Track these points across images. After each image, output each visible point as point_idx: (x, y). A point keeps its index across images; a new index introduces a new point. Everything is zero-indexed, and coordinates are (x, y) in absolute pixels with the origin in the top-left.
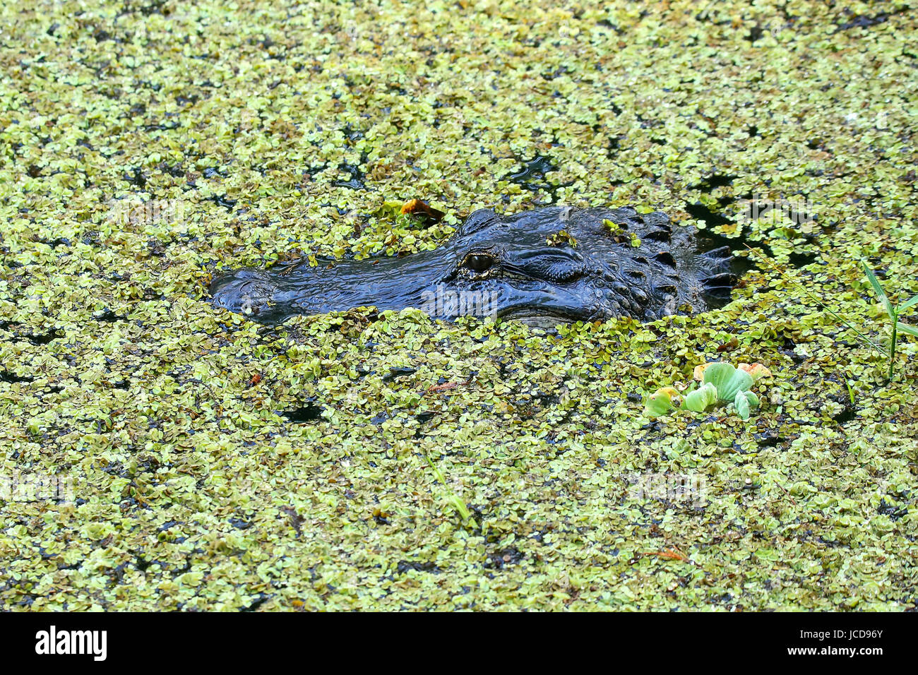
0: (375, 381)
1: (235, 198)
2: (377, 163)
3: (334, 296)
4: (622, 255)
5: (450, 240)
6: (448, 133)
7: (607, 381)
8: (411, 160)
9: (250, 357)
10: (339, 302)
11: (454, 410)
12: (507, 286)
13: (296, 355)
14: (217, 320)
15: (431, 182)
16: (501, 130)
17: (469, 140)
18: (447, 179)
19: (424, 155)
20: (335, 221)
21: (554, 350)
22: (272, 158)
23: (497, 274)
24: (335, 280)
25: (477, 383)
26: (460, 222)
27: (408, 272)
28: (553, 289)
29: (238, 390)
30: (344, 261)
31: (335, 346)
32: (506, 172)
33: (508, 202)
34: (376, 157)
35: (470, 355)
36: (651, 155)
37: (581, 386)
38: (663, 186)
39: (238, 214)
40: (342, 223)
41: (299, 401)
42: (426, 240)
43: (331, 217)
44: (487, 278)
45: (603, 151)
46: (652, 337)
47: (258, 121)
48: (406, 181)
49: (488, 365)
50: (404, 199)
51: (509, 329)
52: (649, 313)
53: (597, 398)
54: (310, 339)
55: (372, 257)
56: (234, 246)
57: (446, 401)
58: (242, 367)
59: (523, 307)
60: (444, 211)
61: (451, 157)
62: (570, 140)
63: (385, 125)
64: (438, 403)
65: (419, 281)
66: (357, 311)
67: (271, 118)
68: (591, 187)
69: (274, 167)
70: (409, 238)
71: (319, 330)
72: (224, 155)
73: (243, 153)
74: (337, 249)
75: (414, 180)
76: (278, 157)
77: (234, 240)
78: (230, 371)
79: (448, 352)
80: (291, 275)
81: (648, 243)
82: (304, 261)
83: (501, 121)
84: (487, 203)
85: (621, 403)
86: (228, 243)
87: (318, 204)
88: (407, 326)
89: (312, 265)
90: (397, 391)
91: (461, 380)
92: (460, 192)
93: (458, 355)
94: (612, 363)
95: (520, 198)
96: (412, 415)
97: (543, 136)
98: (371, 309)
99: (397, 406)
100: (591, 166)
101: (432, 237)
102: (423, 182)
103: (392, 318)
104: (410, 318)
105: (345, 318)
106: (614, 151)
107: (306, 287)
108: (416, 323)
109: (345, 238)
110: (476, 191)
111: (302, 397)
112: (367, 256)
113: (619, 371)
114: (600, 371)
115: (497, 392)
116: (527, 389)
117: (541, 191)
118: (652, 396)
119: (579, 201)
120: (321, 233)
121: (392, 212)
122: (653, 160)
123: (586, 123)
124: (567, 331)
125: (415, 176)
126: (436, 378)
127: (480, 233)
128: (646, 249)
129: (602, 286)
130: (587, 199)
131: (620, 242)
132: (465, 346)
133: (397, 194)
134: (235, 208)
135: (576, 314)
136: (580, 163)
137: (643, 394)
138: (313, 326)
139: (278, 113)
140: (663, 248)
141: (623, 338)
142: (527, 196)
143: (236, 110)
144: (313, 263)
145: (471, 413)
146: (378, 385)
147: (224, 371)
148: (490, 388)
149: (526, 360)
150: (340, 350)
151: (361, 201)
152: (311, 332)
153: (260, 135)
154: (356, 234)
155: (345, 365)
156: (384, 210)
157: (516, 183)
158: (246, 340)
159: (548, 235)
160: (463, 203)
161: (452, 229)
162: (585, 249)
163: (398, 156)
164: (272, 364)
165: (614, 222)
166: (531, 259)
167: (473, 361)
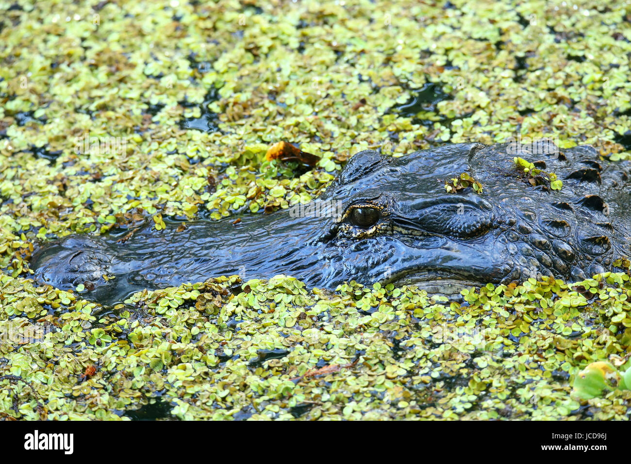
0: (238, 367)
1: (59, 148)
2: (232, 100)
3: (186, 264)
4: (539, 200)
5: (328, 190)
6: (316, 59)
7: (526, 357)
8: (274, 94)
9: (83, 344)
10: (193, 272)
11: (338, 400)
12: (399, 244)
13: (141, 339)
14: (41, 300)
15: (301, 119)
16: (382, 52)
17: (342, 66)
18: (320, 116)
19: (289, 88)
20: (184, 172)
21: (460, 320)
22: (100, 97)
23: (386, 230)
24: (188, 245)
25: (365, 365)
26: (339, 167)
27: (277, 231)
28: (455, 245)
29: (67, 386)
30: (197, 221)
31: (189, 326)
32: (390, 103)
33: (397, 141)
34: (230, 93)
35: (355, 331)
36: (568, 76)
37: (495, 365)
38: (584, 113)
39: (64, 168)
40: (193, 174)
41: (143, 396)
42: (298, 191)
43: (180, 167)
44: (374, 235)
45: (509, 73)
46: (581, 300)
47: (79, 52)
48: (270, 120)
49: (378, 341)
50: (268, 143)
51: (403, 297)
52: (576, 271)
53: (514, 379)
54: (158, 319)
55: (232, 214)
56: (60, 208)
57: (327, 388)
58: (72, 357)
59: (419, 269)
60: (319, 154)
61: (324, 88)
62: (466, 62)
63: (237, 52)
64: (316, 391)
65: (291, 242)
66: (216, 282)
67: (97, 47)
68: (494, 118)
69: (104, 108)
70: (277, 190)
71: (169, 307)
72: (40, 96)
73: (63, 93)
74: (187, 206)
75: (279, 118)
76: (107, 94)
77: (59, 200)
78: (57, 363)
79: (328, 327)
80: (133, 240)
81: (572, 185)
82: (148, 223)
83: (381, 41)
84: (370, 143)
85: (544, 383)
86: (52, 204)
87: (162, 152)
88: (277, 298)
89: (159, 228)
90: (266, 378)
91: (345, 362)
92: (337, 131)
93: (340, 331)
94: (532, 334)
95: (411, 136)
96: (284, 407)
97: (433, 57)
98: (233, 278)
99: (266, 398)
100: (494, 92)
101: (306, 187)
102: (291, 121)
103: (260, 288)
104: (282, 288)
105: (202, 291)
106: (521, 72)
107: (152, 255)
108: (289, 293)
109: (197, 193)
110: (357, 128)
111: (148, 391)
112: (226, 214)
113: (541, 343)
114: (517, 344)
115: (390, 375)
116: (426, 370)
117: (437, 126)
118: (581, 373)
119: (479, 136)
120: (167, 187)
121: (255, 159)
122: (570, 81)
123: (486, 39)
124: (475, 296)
125: (279, 114)
126: (314, 361)
127: (364, 180)
128: (569, 192)
129: (516, 240)
130: (490, 133)
131: (537, 184)
132: (349, 320)
133: (260, 137)
134: (60, 160)
135: (485, 275)
136: (480, 89)
137: (572, 371)
138: (162, 302)
139: (105, 40)
140: (590, 189)
141: (545, 302)
142: (420, 132)
143: (53, 39)
144: (160, 225)
145: (358, 402)
146: (242, 372)
147: (49, 362)
148: (381, 370)
149: (425, 334)
150: (195, 331)
151: (215, 147)
152: (160, 310)
153: (82, 69)
154: (212, 187)
155: (201, 349)
156: (245, 158)
157: (405, 116)
158: (77, 323)
159: (446, 179)
160: (342, 144)
161: (330, 177)
162: (493, 194)
163: (257, 91)
164: (110, 352)
165: (529, 160)
166: (427, 210)
167: (359, 337)
